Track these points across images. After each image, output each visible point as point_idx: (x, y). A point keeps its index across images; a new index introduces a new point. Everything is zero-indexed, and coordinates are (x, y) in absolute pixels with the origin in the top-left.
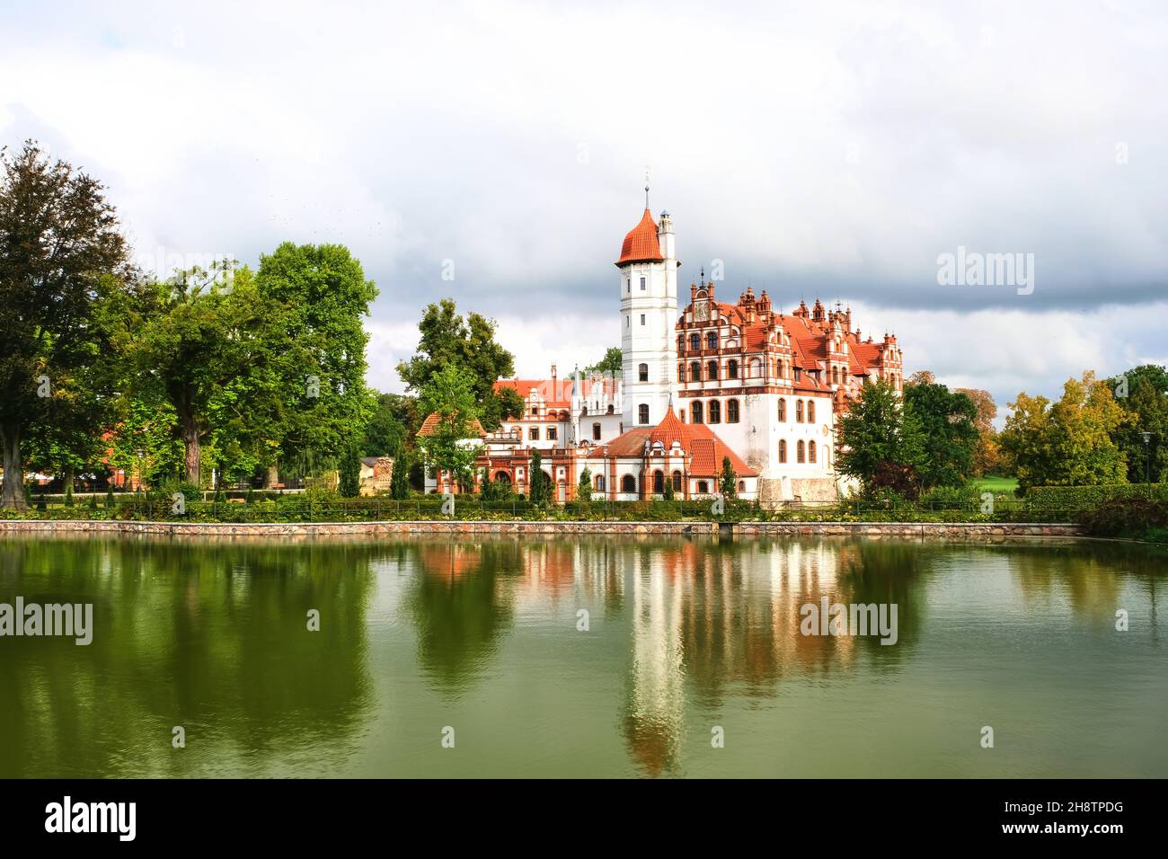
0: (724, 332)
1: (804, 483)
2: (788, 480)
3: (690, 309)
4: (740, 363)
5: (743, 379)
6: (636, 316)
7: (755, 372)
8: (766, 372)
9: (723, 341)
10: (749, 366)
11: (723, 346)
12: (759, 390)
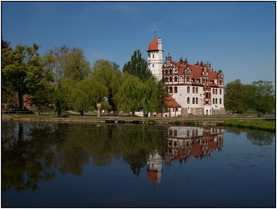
0: (174, 69)
1: (194, 109)
2: (190, 108)
3: (165, 63)
4: (178, 77)
5: (178, 82)
6: (151, 65)
7: (181, 80)
8: (184, 80)
9: (174, 72)
10: (180, 78)
11: (173, 73)
12: (182, 85)
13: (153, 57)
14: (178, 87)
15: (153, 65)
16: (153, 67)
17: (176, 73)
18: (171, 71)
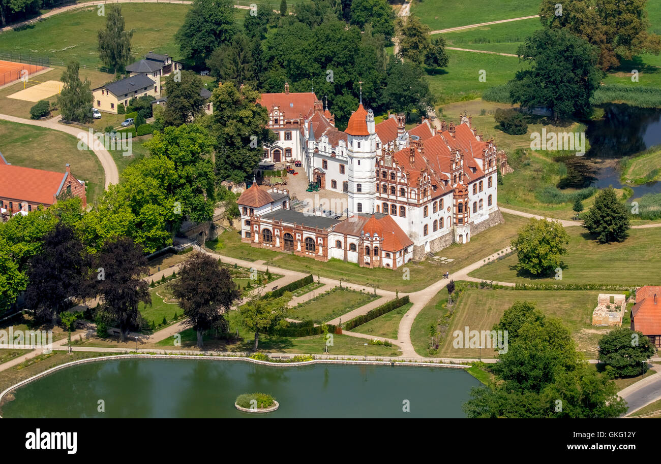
0: (399, 174)
3: (382, 159)
4: (406, 190)
5: (408, 198)
6: (355, 161)
7: (413, 196)
8: (419, 198)
9: (398, 179)
10: (411, 193)
11: (398, 181)
12: (415, 205)
13: (359, 147)
14: (407, 207)
15: (359, 161)
16: (359, 164)
17: (402, 181)
18: (393, 176)
